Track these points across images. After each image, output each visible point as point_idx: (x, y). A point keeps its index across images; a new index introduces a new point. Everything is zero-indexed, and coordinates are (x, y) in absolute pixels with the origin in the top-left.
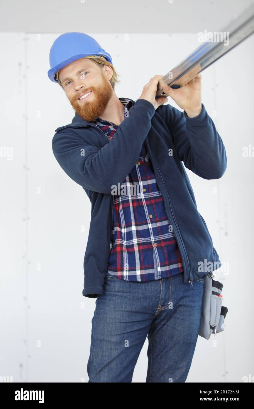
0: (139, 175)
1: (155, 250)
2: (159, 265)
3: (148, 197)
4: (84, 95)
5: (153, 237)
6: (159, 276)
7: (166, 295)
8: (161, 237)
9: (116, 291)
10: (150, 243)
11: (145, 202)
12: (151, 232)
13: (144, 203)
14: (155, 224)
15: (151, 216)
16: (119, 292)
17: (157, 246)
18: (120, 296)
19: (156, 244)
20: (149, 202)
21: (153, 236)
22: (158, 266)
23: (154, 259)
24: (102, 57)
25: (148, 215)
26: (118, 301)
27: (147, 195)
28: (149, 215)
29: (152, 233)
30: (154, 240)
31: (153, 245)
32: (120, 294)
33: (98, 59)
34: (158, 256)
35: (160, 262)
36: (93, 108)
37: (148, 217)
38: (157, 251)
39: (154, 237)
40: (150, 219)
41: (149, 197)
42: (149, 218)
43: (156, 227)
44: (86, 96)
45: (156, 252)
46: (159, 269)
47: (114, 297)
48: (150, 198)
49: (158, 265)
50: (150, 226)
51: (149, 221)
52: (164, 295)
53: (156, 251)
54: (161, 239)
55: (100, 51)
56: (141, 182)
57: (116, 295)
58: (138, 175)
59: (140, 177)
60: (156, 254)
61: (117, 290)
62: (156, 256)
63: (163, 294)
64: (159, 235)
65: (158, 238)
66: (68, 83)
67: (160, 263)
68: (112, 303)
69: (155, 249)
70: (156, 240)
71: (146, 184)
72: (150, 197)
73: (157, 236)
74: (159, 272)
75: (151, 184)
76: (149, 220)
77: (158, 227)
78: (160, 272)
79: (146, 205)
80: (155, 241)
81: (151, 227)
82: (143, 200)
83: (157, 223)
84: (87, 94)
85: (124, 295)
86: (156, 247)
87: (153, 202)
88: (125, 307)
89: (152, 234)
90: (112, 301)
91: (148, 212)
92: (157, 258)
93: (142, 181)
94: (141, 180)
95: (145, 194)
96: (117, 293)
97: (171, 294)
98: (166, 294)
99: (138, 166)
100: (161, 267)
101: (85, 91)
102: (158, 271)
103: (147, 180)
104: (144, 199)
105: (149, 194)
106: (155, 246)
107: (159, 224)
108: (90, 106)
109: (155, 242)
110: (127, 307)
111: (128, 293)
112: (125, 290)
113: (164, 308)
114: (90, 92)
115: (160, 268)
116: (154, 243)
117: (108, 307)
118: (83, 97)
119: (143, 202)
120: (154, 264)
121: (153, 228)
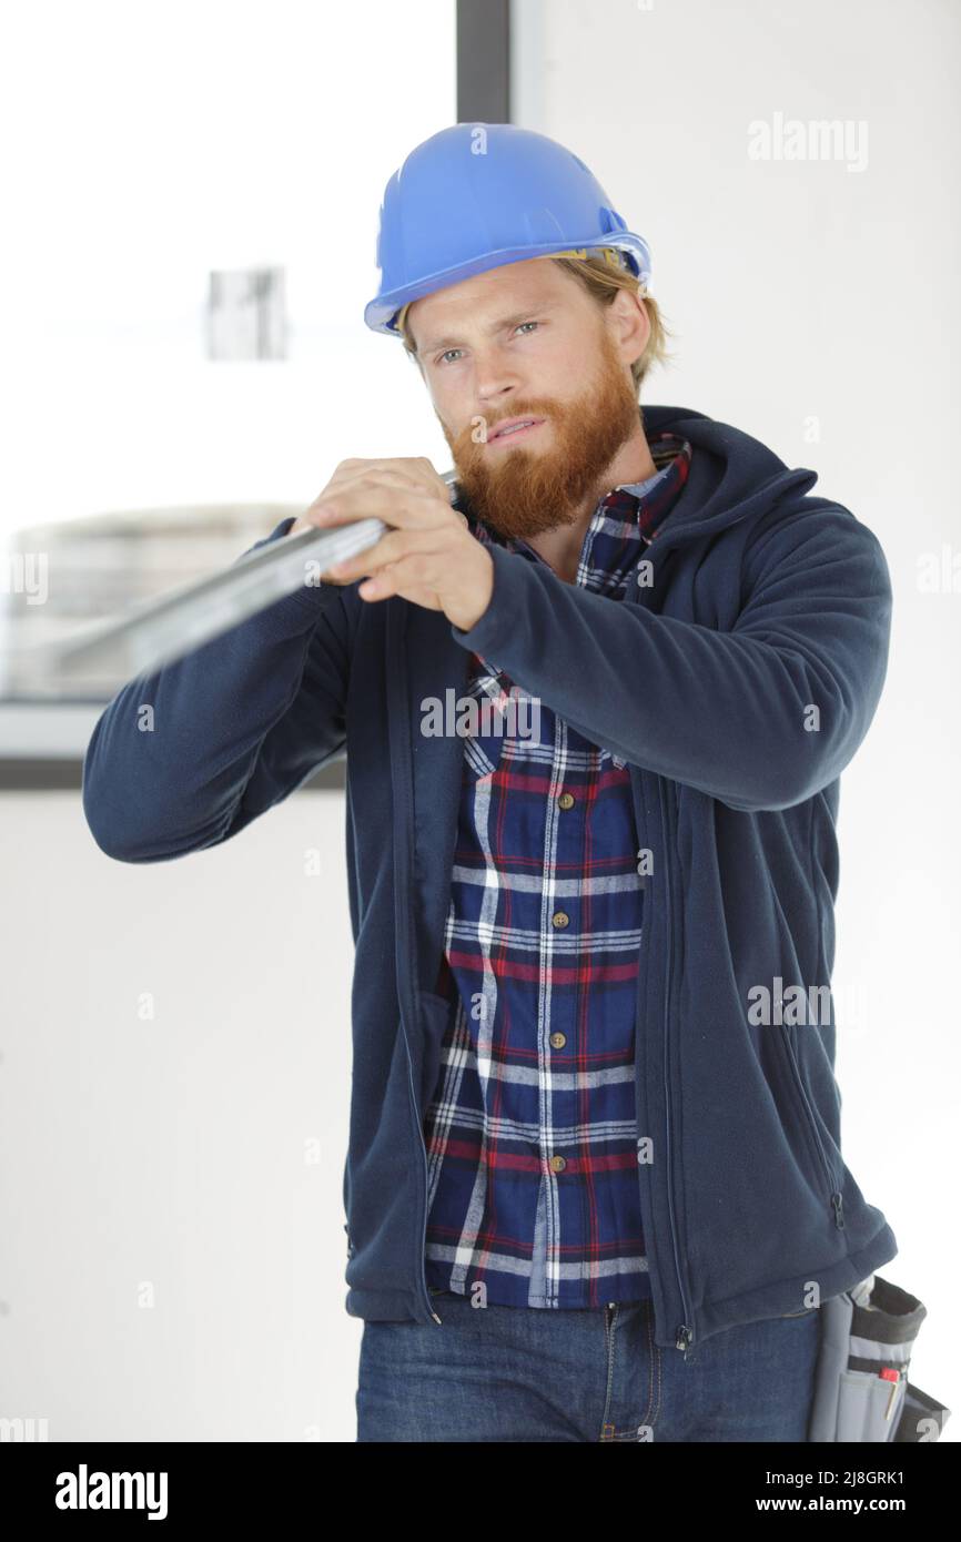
0: (551, 849)
1: (549, 1188)
2: (557, 1253)
3: (573, 952)
5: (550, 1130)
6: (553, 1298)
7: (634, 1387)
8: (587, 1133)
9: (420, 1360)
10: (535, 1150)
11: (549, 971)
12: (546, 1105)
13: (546, 976)
14: (570, 1076)
15: (560, 1041)
16: (431, 1361)
17: (565, 1170)
18: (441, 1379)
19: (559, 1159)
20: (567, 978)
21: (550, 1123)
22: (551, 1258)
23: (538, 1219)
24: (611, 252)
25: (548, 1032)
26: (433, 1400)
27: (569, 944)
28: (554, 1030)
29: (550, 1111)
30: (554, 1141)
31: (545, 1163)
32: (437, 1369)
33: (593, 264)
34: (557, 1216)
35: (561, 1240)
37: (546, 1041)
38: (556, 1193)
39: (556, 1130)
40: (552, 1054)
41: (578, 951)
42: (547, 1047)
43: (571, 1088)
45: (550, 1197)
46: (555, 1271)
47: (419, 1386)
48: (580, 955)
49: (551, 1254)
50: (547, 1082)
51: (545, 1057)
52: (623, 1390)
53: (552, 1194)
54: (588, 1140)
55: (608, 229)
56: (553, 882)
57: (425, 1377)
58: (547, 849)
59: (554, 860)
60: (550, 1204)
61: (423, 1353)
62: (550, 1216)
63: (617, 1385)
64: (579, 1123)
65: (571, 1136)
66: (447, 354)
67: (561, 1245)
68: (413, 1410)
69: (549, 1185)
70: (563, 1144)
71: (573, 894)
72: (582, 951)
73: (571, 1129)
74: (550, 1282)
75: (595, 898)
76: (548, 1056)
77: (579, 1091)
78: (557, 1283)
79: (549, 988)
80: (555, 1149)
81: (549, 1087)
82: (542, 963)
83: (581, 1075)
85: (458, 1372)
86: (559, 1175)
87: (589, 975)
88: (470, 1422)
89: (550, 1117)
90: (411, 1404)
91: (548, 1020)
92: (550, 1224)
93: (557, 878)
94: (553, 874)
95: (562, 936)
96: (425, 1368)
97: (655, 1382)
98: (631, 1382)
99: (557, 811)
100: (561, 1261)
102: (547, 1279)
103: (583, 877)
104: (550, 957)
105: (578, 937)
106: (551, 1166)
107: (587, 1079)
109: (558, 1151)
110: (479, 1420)
111: (470, 1365)
112: (457, 1353)
113: (626, 1436)
115: (557, 1265)
116: (551, 1153)
117: (398, 1430)
119: (542, 971)
120: (532, 1242)
121: (556, 1094)
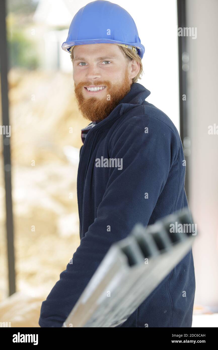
4: (94, 87)
24: (134, 48)
33: (129, 50)
36: (98, 108)
44: (96, 89)
84: (99, 88)
101: (98, 83)
108: (96, 104)
114: (103, 87)
118: (92, 89)
